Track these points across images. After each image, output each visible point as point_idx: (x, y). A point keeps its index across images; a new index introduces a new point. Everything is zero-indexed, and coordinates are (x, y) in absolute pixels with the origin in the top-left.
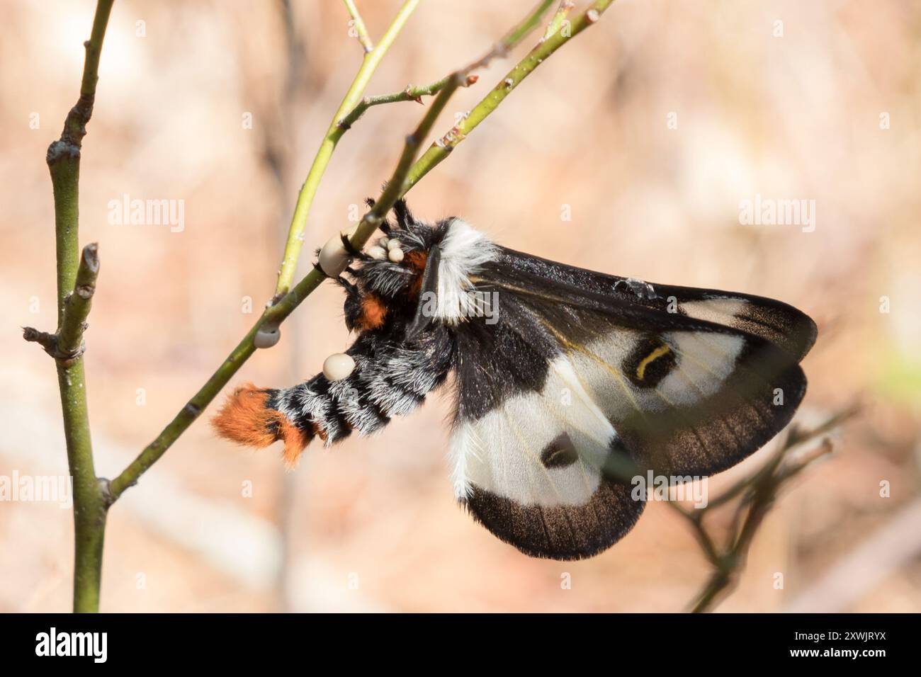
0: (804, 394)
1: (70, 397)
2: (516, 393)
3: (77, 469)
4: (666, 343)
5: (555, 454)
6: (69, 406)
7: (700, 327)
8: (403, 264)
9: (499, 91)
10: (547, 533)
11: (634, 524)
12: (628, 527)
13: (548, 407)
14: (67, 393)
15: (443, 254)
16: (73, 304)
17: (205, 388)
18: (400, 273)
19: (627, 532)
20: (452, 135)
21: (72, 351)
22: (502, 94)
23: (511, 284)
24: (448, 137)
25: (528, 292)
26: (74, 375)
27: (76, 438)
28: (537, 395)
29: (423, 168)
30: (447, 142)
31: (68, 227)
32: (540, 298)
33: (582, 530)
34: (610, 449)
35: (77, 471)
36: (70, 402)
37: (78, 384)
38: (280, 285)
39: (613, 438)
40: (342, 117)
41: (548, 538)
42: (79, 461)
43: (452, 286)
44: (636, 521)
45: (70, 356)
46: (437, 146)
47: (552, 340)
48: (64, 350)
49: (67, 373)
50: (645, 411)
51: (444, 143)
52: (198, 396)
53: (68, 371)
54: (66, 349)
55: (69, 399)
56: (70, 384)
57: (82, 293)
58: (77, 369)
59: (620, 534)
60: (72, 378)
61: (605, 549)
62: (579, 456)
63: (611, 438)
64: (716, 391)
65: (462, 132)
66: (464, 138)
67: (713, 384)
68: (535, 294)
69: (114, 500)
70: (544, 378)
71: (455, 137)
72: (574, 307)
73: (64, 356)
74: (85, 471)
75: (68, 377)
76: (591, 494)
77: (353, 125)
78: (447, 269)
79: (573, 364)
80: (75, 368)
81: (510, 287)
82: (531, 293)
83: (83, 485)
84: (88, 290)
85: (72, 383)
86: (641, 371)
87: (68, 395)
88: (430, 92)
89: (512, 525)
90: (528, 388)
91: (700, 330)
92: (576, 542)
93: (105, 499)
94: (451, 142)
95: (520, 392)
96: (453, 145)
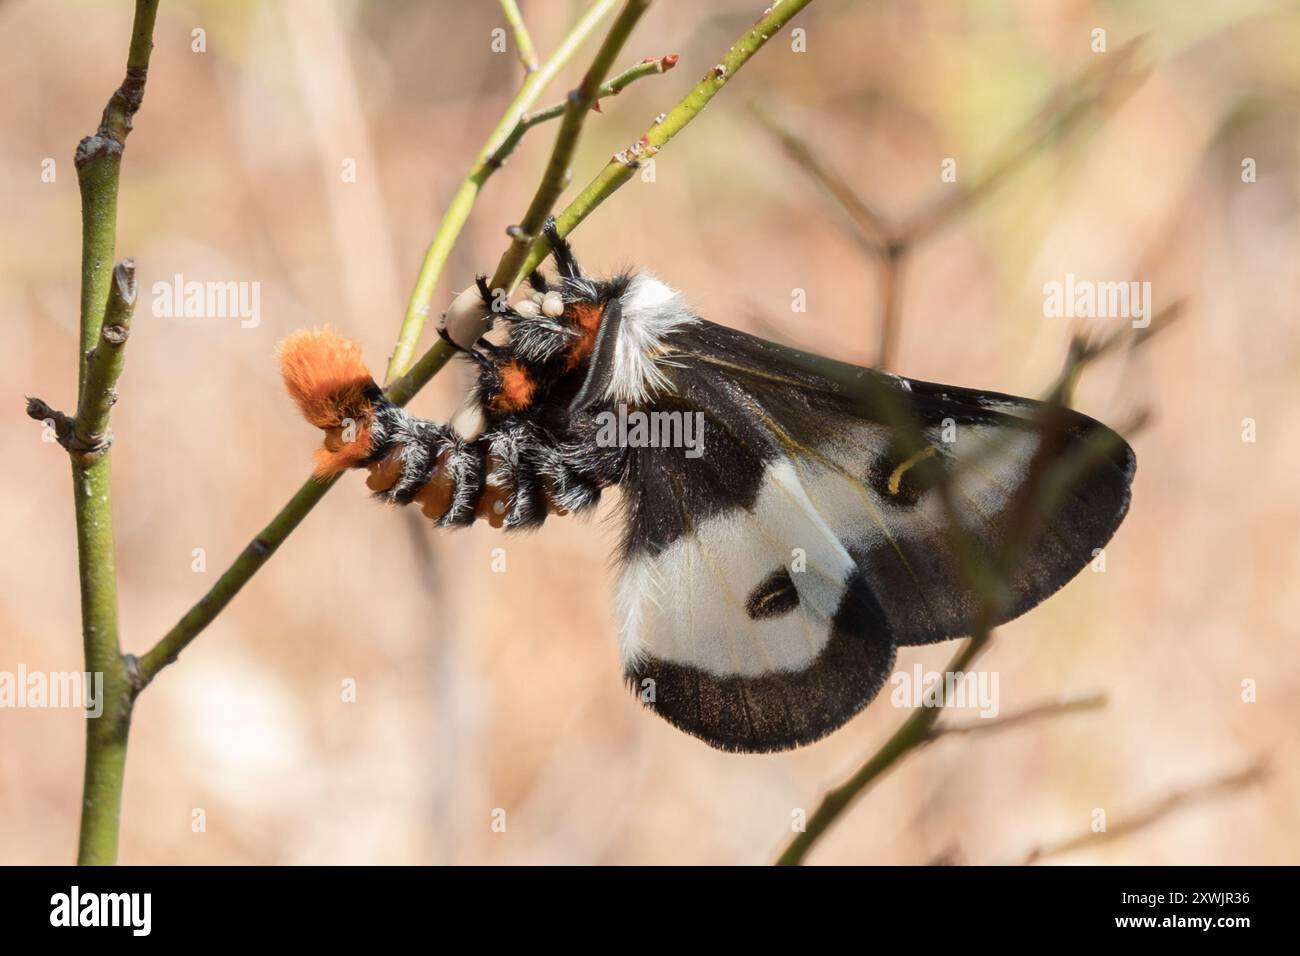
0: (1126, 511)
1: (88, 514)
2: (715, 512)
3: (93, 629)
4: (933, 442)
5: (767, 599)
6: (86, 530)
7: (981, 419)
8: (562, 320)
9: (706, 83)
10: (749, 716)
11: (876, 694)
12: (869, 699)
13: (760, 529)
14: (85, 508)
15: (624, 312)
16: (98, 357)
17: (279, 518)
18: (556, 332)
19: (866, 705)
20: (638, 146)
21: (93, 437)
22: (711, 88)
23: (716, 357)
24: (632, 149)
25: (739, 368)
26: (95, 479)
27: (94, 581)
28: (745, 513)
29: (596, 192)
30: (631, 156)
31: (99, 259)
32: (755, 376)
33: (800, 707)
34: (844, 586)
35: (92, 632)
36: (89, 524)
37: (100, 495)
38: (391, 373)
39: (850, 572)
40: (490, 150)
41: (751, 721)
42: (97, 616)
43: (634, 352)
44: (879, 689)
45: (91, 446)
46: (617, 161)
47: (769, 435)
48: (82, 437)
49: (86, 477)
50: (898, 538)
51: (627, 158)
52: (269, 530)
53: (87, 473)
54: (86, 434)
55: (87, 517)
56: (89, 493)
57: (111, 335)
58: (100, 472)
59: (856, 708)
60: (92, 485)
61: (833, 729)
62: (801, 599)
63: (848, 572)
64: (1002, 508)
65: (652, 143)
66: (656, 153)
67: (998, 498)
68: (750, 371)
69: (144, 684)
70: (757, 488)
71: (642, 150)
72: (804, 391)
73: (84, 446)
74: (104, 634)
75: (87, 482)
76: (815, 653)
77: (504, 162)
78: (629, 330)
79: (797, 471)
80: (97, 468)
81: (714, 360)
82: (744, 369)
83: (100, 656)
84: (118, 332)
85: (92, 491)
86: (894, 484)
87: (85, 512)
88: (611, 89)
89: (699, 708)
90: (732, 505)
91: (981, 423)
92: (792, 724)
93: (131, 682)
94: (637, 156)
95: (721, 510)
96: (639, 160)
